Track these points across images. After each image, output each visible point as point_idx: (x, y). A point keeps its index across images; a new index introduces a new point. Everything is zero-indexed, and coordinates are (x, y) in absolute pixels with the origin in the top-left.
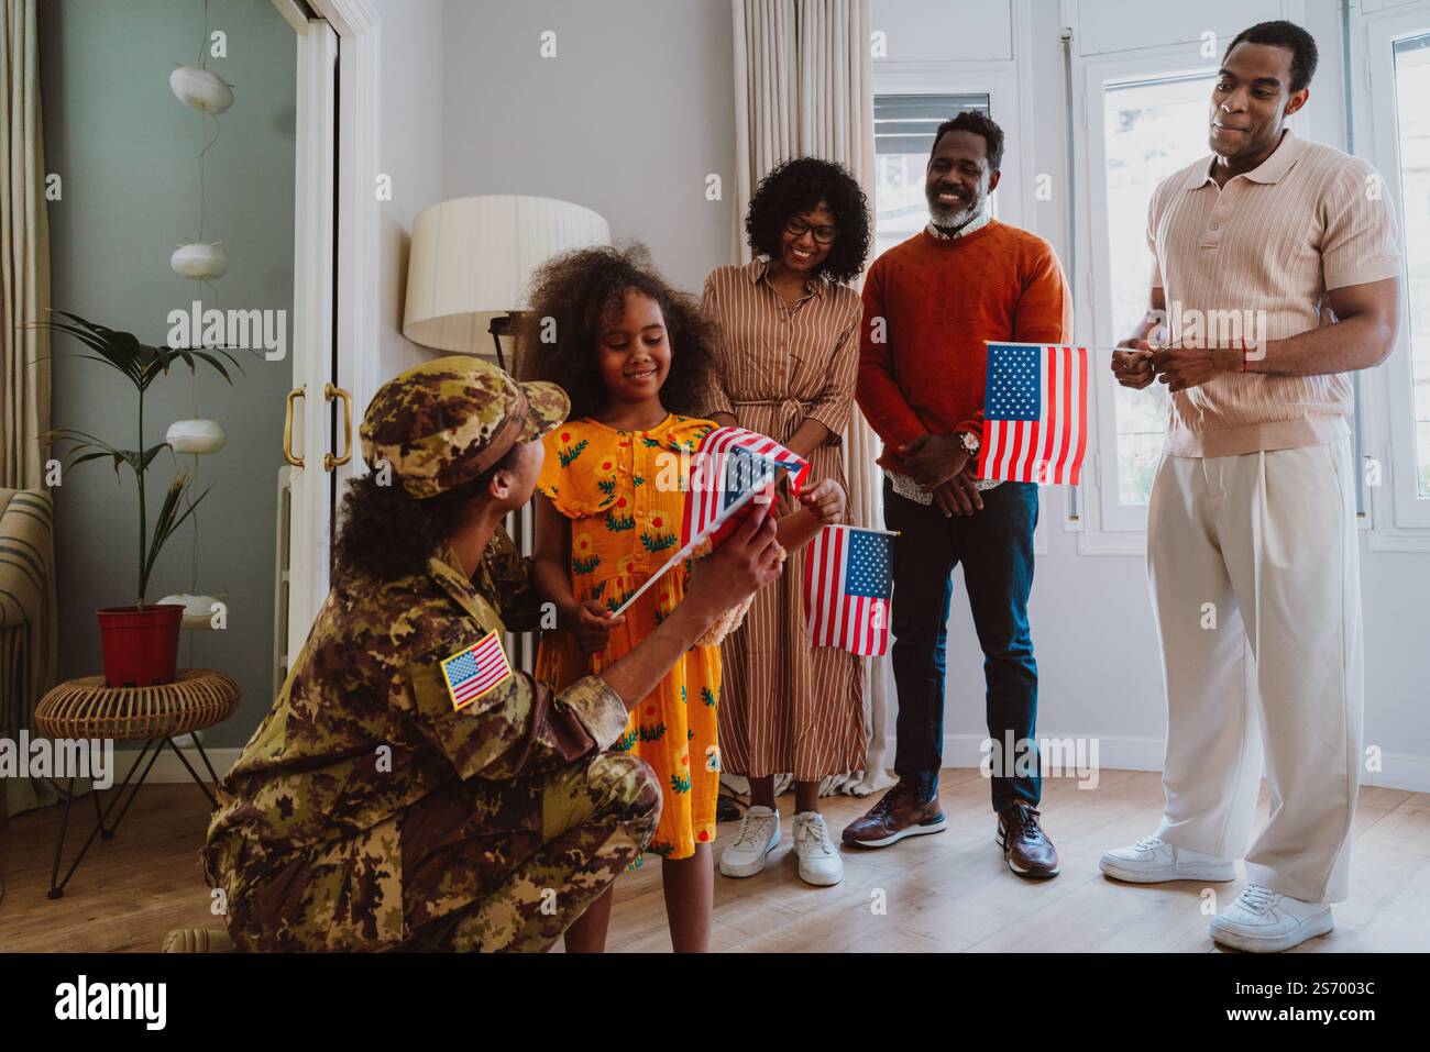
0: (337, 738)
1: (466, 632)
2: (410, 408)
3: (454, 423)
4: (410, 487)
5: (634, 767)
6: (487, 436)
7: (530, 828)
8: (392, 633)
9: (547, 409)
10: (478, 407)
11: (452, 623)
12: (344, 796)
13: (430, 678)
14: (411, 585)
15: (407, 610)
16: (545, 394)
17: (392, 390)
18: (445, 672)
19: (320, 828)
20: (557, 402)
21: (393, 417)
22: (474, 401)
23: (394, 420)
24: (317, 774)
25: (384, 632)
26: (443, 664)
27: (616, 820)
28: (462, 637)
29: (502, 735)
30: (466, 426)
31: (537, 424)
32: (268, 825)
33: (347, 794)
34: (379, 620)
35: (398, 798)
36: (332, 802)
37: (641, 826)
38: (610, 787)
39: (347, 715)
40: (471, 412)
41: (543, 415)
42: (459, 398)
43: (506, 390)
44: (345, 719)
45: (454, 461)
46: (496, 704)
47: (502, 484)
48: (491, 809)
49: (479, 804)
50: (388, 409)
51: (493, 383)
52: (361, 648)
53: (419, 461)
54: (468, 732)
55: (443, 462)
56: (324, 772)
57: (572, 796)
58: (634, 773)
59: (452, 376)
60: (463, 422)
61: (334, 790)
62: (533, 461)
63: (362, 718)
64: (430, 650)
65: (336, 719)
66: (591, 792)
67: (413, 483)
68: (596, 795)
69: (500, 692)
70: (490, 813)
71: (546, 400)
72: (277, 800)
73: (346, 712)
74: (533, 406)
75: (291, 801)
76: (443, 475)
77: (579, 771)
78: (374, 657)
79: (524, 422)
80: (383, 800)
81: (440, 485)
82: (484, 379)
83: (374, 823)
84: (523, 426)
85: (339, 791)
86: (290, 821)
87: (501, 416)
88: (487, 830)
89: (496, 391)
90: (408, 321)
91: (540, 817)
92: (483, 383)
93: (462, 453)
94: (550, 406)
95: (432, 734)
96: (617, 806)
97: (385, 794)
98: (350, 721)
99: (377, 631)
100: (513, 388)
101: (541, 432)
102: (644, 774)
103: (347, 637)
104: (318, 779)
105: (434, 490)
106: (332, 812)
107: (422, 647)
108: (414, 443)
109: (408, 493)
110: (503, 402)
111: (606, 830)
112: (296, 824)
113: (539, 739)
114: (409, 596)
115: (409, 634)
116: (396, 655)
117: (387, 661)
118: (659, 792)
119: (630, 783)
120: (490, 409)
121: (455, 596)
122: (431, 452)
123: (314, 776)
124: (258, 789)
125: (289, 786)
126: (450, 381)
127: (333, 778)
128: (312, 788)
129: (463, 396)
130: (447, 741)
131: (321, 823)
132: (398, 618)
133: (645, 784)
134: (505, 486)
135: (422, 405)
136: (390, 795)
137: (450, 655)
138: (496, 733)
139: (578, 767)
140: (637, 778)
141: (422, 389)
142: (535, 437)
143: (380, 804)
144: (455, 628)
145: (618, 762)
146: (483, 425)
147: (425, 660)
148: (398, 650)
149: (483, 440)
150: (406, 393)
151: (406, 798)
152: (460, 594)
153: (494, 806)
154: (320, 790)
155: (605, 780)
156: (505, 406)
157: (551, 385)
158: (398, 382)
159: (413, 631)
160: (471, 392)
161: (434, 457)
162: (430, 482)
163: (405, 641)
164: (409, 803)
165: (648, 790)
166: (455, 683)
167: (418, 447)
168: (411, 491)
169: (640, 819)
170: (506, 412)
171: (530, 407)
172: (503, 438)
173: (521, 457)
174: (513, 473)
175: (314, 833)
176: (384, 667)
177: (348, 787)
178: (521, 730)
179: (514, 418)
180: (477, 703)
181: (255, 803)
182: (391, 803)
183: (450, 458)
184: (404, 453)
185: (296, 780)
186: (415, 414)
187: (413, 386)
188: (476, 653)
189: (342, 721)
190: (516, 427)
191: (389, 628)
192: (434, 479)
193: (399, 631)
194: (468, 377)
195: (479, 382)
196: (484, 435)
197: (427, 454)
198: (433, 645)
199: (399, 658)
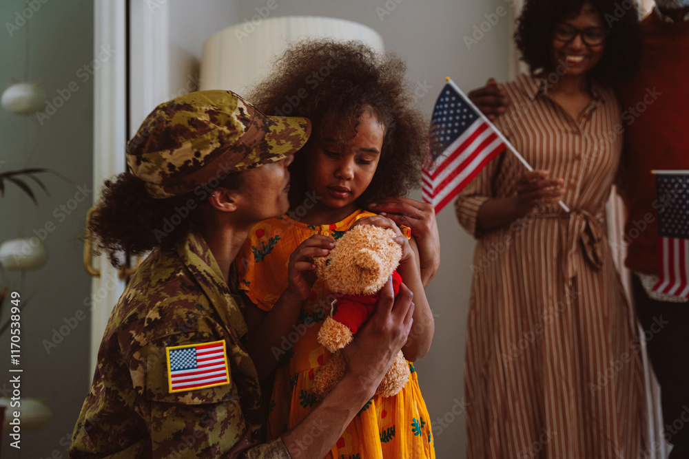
1: (196, 332)
3: (172, 145)
6: (200, 159)
8: (147, 316)
9: (279, 143)
13: (157, 360)
15: (163, 299)
16: (287, 129)
18: (168, 357)
20: (295, 139)
22: (193, 130)
26: (169, 350)
28: (192, 335)
30: (180, 149)
39: (113, 386)
40: (187, 139)
41: (271, 148)
42: (183, 126)
43: (228, 124)
45: (171, 174)
47: (226, 199)
55: (163, 173)
59: (189, 108)
60: (179, 145)
64: (163, 335)
69: (214, 394)
71: (284, 135)
74: (266, 139)
76: (167, 182)
79: (250, 152)
81: (166, 192)
82: (213, 114)
84: (247, 155)
87: (217, 145)
89: (218, 124)
92: (210, 116)
93: (178, 169)
94: (283, 141)
105: (163, 194)
107: (160, 332)
108: (143, 156)
110: (216, 134)
115: (156, 319)
117: (137, 337)
120: (202, 138)
122: (154, 165)
126: (185, 111)
129: (186, 125)
134: (231, 202)
137: (177, 344)
144: (190, 326)
146: (195, 150)
149: (196, 162)
156: (220, 138)
159: (159, 318)
160: (194, 123)
161: (157, 169)
162: (158, 187)
163: (153, 324)
166: (175, 370)
167: (145, 160)
171: (263, 139)
172: (218, 162)
174: (240, 193)
179: (236, 148)
180: (189, 394)
183: (168, 172)
184: (138, 163)
187: (160, 112)
188: (198, 351)
192: (160, 185)
193: (151, 316)
194: (201, 109)
195: (208, 115)
196: (197, 159)
197: (152, 166)
198: (167, 333)
199: (144, 337)
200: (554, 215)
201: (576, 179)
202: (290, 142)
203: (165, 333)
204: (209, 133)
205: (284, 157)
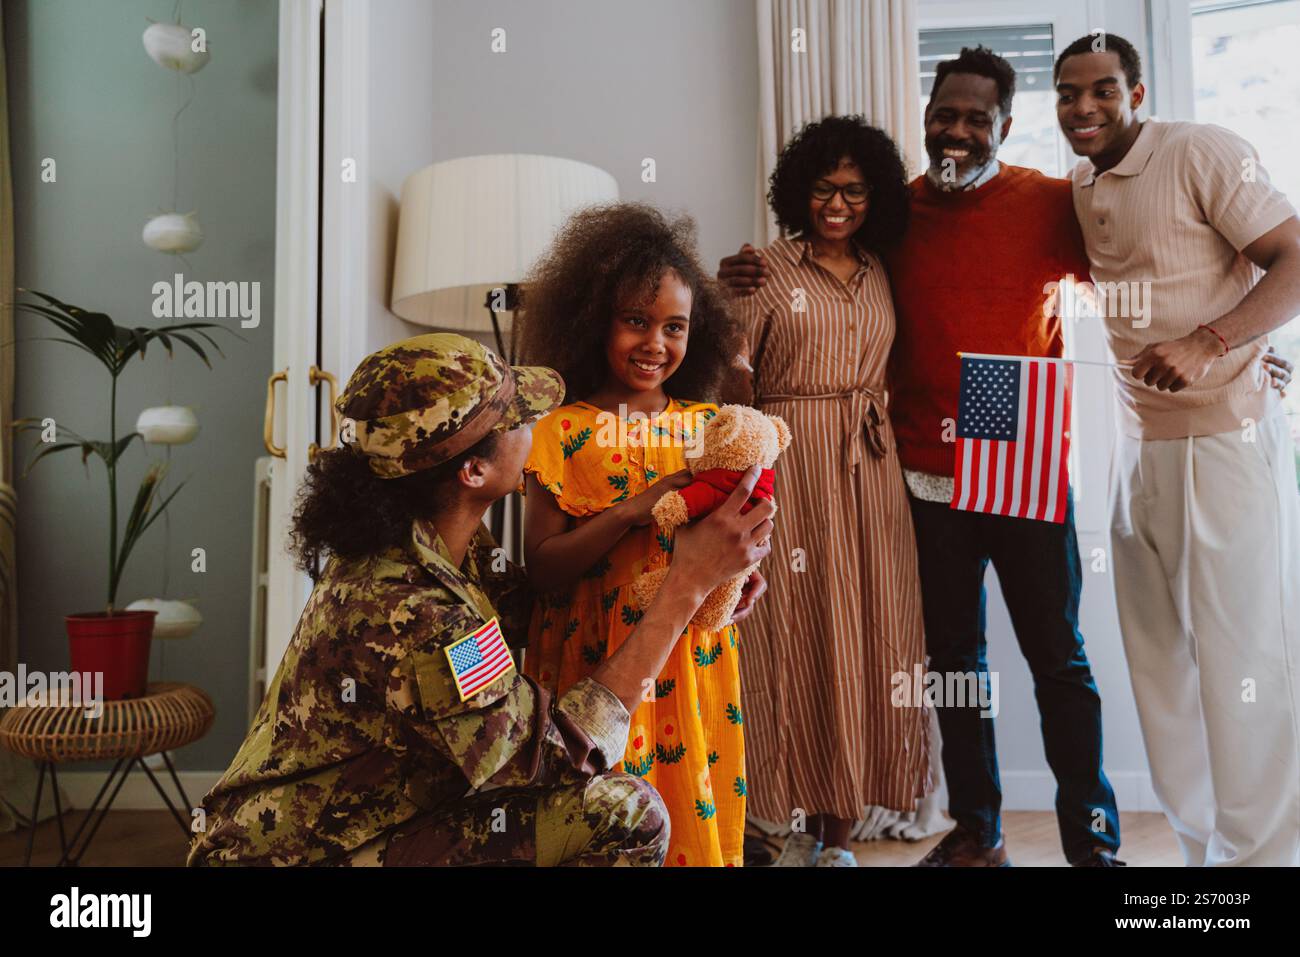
0: (333, 744)
1: (466, 618)
2: (381, 383)
3: (421, 403)
4: (376, 466)
5: (636, 789)
6: (457, 421)
7: (523, 858)
8: (392, 621)
9: (536, 397)
10: (450, 389)
11: (452, 609)
12: (328, 809)
13: (433, 668)
14: (405, 575)
15: (406, 598)
16: (538, 381)
17: (373, 362)
18: (450, 659)
19: (302, 844)
20: (551, 391)
21: (365, 391)
22: (448, 382)
23: (365, 395)
24: (301, 783)
25: (384, 621)
26: (447, 649)
27: (618, 847)
28: (463, 623)
29: (509, 734)
30: (434, 408)
31: (521, 413)
32: (247, 841)
33: (333, 806)
34: (377, 609)
35: (386, 814)
36: (316, 815)
37: (647, 855)
38: (610, 811)
39: (343, 717)
40: (442, 394)
41: (530, 403)
42: (432, 377)
43: (486, 374)
44: (341, 721)
45: (418, 443)
46: (501, 696)
47: (475, 471)
48: (479, 836)
49: (467, 832)
50: (363, 382)
51: (473, 365)
52: (359, 640)
53: (384, 440)
54: (474, 731)
55: (408, 443)
56: (308, 781)
57: (568, 821)
58: (636, 796)
59: (431, 354)
60: (433, 403)
61: (319, 801)
62: (515, 450)
63: (359, 720)
64: (432, 636)
65: (332, 722)
66: (587, 817)
67: (378, 462)
68: (594, 820)
69: (504, 686)
70: (478, 840)
71: (538, 388)
72: (260, 813)
73: (342, 714)
74: (520, 392)
75: (273, 815)
76: (410, 455)
77: (575, 794)
78: (373, 649)
79: (507, 409)
80: (369, 816)
81: (404, 467)
82: (464, 360)
83: (360, 842)
84: (504, 413)
85: (324, 803)
86: (272, 835)
87: (477, 401)
88: (475, 860)
89: (475, 374)
90: (397, 295)
91: (533, 845)
92: (462, 364)
93: (428, 435)
94: (540, 395)
95: (436, 736)
96: (618, 832)
97: (372, 811)
98: (346, 724)
99: (376, 620)
100: (494, 371)
101: (522, 422)
102: (648, 797)
103: (342, 631)
104: (304, 789)
105: (399, 472)
106: (317, 826)
107: (423, 635)
108: (379, 420)
109: (372, 472)
110: (478, 386)
111: (606, 858)
112: (278, 839)
113: (548, 737)
114: (406, 586)
115: (409, 620)
116: (397, 645)
117: (387, 651)
118: (665, 816)
119: (632, 806)
120: (462, 392)
121: (450, 586)
122: (396, 432)
123: (298, 786)
124: (239, 805)
125: (271, 798)
126: (427, 359)
127: (318, 787)
128: (296, 799)
129: (437, 376)
130: (453, 742)
131: (304, 838)
132: (397, 605)
133: (649, 807)
134: (480, 474)
135: (394, 382)
136: (377, 810)
137: (453, 641)
138: (503, 732)
139: (573, 789)
140: (640, 801)
141: (397, 364)
142: (515, 426)
143: (367, 822)
144: (456, 613)
145: (617, 783)
146: (453, 409)
147: (429, 649)
148: (398, 638)
149: (452, 424)
150: (382, 367)
151: (395, 814)
152: (454, 583)
153: (482, 833)
154: (303, 800)
155: (604, 804)
156: (481, 391)
157: (550, 371)
158: (379, 355)
159: (413, 618)
160: (446, 373)
161: (399, 438)
162: (395, 462)
163: (406, 629)
164: (396, 822)
165: (651, 814)
166: (460, 672)
167: (382, 426)
168: (376, 469)
169: (645, 847)
170: (482, 397)
171: (517, 393)
172: (477, 424)
173: (500, 445)
174: (491, 461)
175: (297, 850)
176: (384, 658)
177: (334, 798)
178: (526, 731)
179: (494, 405)
180: (482, 695)
181: (236, 819)
182: (378, 820)
183: (415, 440)
184: (369, 430)
185: (279, 792)
186: (385, 390)
187: (389, 361)
189: (338, 724)
190: (494, 414)
191: (388, 616)
192: (399, 460)
193: (399, 619)
194: (448, 356)
195: (458, 362)
196: (455, 420)
197: (392, 433)
198: (435, 631)
199: (400, 647)
200: (834, 394)
201: (854, 351)
202: (547, 396)
203: (432, 632)
204: (469, 385)
205: (548, 414)
